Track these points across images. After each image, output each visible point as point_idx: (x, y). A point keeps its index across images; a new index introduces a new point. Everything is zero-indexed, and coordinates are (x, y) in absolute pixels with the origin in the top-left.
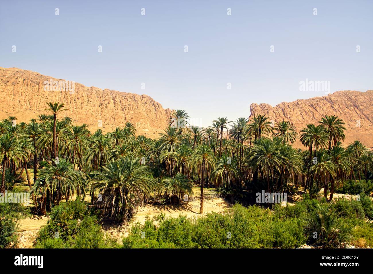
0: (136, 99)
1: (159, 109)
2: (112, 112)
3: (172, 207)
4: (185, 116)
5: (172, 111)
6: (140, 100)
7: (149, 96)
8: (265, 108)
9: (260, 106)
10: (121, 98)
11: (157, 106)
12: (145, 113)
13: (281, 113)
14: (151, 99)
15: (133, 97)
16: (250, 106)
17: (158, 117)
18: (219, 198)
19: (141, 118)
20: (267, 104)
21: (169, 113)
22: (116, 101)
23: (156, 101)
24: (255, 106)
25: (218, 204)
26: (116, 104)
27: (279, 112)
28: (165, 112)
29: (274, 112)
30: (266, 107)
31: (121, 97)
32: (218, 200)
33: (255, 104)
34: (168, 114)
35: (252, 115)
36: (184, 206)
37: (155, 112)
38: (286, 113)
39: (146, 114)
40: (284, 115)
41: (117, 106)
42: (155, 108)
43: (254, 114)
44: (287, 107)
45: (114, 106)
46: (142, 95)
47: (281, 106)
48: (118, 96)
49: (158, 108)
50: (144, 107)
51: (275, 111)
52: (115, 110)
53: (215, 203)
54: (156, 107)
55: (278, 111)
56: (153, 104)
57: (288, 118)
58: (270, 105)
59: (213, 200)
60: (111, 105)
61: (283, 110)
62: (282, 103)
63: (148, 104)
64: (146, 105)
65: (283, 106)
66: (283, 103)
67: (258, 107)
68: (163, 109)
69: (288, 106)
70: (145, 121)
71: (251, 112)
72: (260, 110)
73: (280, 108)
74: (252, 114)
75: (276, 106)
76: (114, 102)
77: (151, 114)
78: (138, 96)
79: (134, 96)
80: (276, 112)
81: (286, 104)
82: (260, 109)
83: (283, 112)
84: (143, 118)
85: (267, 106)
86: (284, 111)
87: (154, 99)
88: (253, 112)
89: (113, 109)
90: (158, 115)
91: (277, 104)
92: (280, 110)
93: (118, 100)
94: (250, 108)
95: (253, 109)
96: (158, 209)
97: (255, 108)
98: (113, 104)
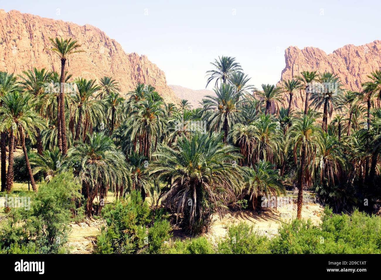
0: (73, 32)
1: (117, 53)
2: (27, 55)
3: (251, 213)
4: (236, 68)
5: (141, 58)
6: (80, 33)
7: (97, 27)
8: (314, 55)
9: (304, 52)
10: (43, 30)
11: (114, 47)
12: (91, 59)
13: (343, 65)
14: (102, 34)
15: (68, 28)
16: (286, 52)
17: (115, 68)
18: (315, 203)
19: (82, 69)
20: (317, 49)
21: (135, 61)
22: (35, 34)
23: (111, 38)
24: (294, 52)
25: (315, 212)
26: (34, 41)
27: (339, 64)
28: (127, 60)
29: (329, 63)
30: (314, 53)
31: (43, 26)
32: (314, 206)
33: (295, 48)
34: (133, 62)
35: (288, 69)
36: (268, 213)
37: (110, 59)
38: (351, 65)
39: (92, 62)
40: (348, 69)
41: (36, 44)
42: (109, 51)
43: (291, 67)
44: (355, 55)
45: (31, 45)
46: (85, 26)
47: (344, 52)
48: (37, 25)
49: (115, 51)
50: (88, 48)
51: (330, 61)
52: (32, 53)
53: (311, 211)
54: (111, 49)
55: (337, 62)
56: (106, 43)
57: (355, 76)
58: (322, 51)
59: (307, 206)
60: (25, 42)
61: (346, 60)
62: (346, 47)
63: (96, 43)
64: (93, 44)
65: (348, 52)
66: (348, 48)
67: (300, 53)
68: (124, 53)
69: (357, 53)
70: (91, 74)
71: (287, 62)
72: (304, 60)
73: (340, 55)
74: (288, 66)
75: (334, 52)
76: (31, 37)
77: (103, 61)
78: (76, 26)
79: (69, 26)
80: (334, 63)
81: (352, 50)
82: (302, 57)
83: (346, 63)
84: (87, 68)
85: (317, 53)
86: (348, 62)
87: (107, 35)
88: (289, 62)
89: (29, 49)
90: (115, 63)
91: (336, 49)
92: (340, 60)
93: (37, 33)
94: (286, 55)
95: (291, 56)
96: (233, 217)
97: (295, 55)
98: (29, 41)
